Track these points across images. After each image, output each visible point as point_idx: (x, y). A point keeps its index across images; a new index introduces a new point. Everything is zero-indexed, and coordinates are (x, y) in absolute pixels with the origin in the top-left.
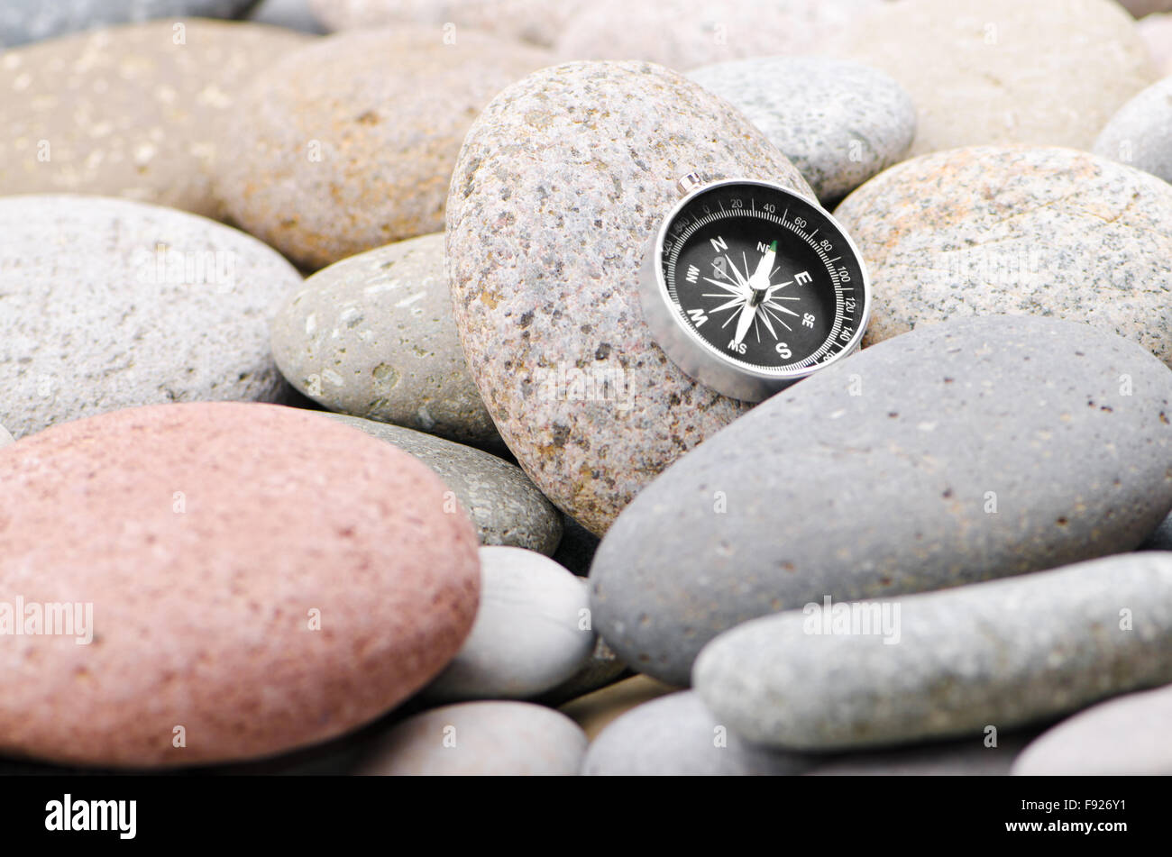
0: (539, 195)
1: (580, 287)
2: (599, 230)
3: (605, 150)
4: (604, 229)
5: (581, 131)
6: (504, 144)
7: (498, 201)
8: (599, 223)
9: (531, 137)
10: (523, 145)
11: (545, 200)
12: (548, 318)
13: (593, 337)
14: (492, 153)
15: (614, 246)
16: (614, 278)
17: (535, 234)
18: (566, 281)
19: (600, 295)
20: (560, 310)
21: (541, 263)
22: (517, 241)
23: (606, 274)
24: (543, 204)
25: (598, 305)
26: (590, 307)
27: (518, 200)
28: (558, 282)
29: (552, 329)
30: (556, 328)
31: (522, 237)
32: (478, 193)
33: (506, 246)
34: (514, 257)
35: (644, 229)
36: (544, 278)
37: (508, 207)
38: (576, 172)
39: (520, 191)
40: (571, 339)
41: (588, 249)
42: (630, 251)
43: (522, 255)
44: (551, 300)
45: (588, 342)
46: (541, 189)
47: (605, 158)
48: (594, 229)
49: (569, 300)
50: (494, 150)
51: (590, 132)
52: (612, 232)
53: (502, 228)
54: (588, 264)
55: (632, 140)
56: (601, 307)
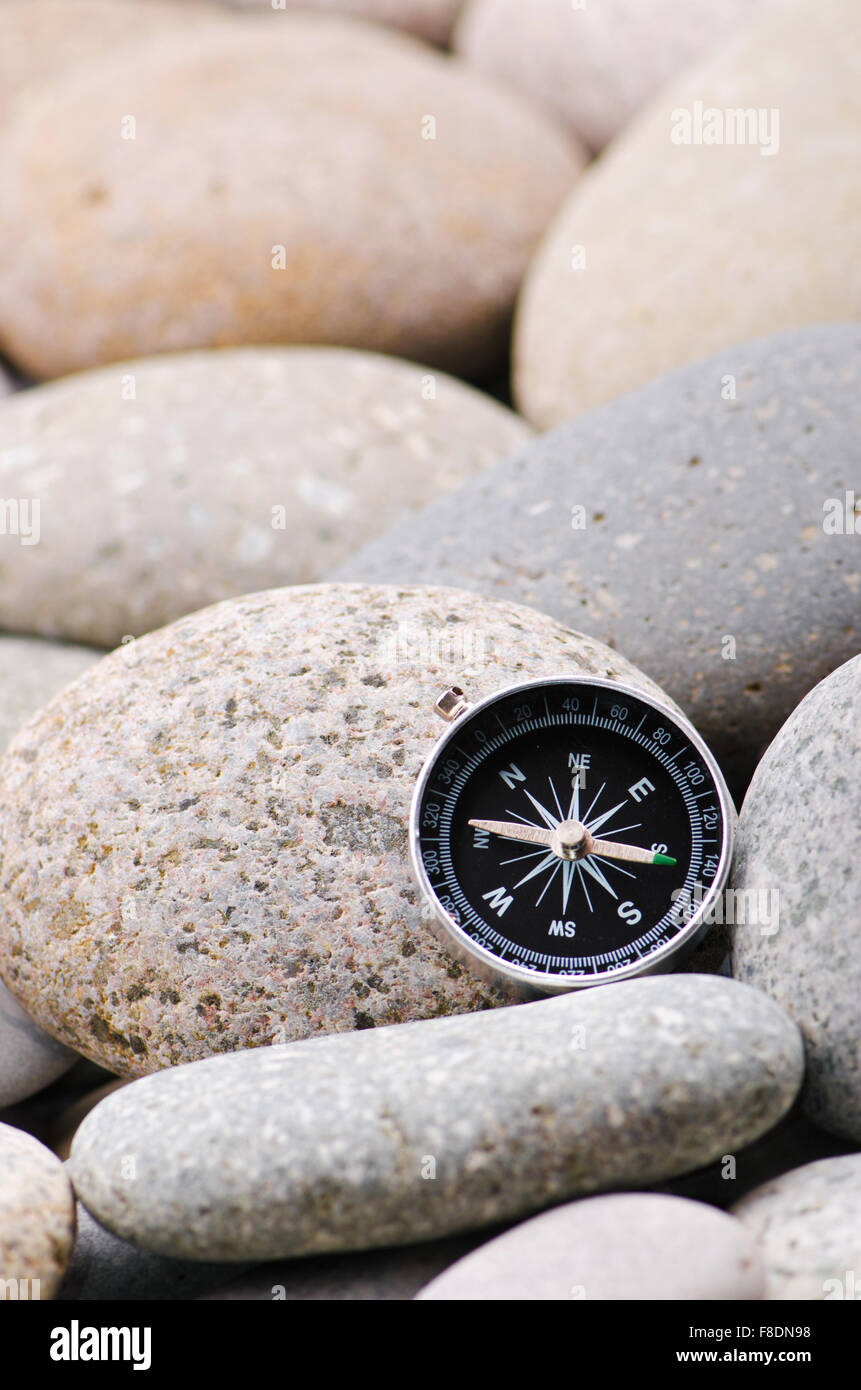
0: (191, 952)
1: (345, 939)
2: (270, 889)
3: (149, 844)
4: (272, 882)
5: (109, 867)
6: (90, 977)
7: (176, 1011)
8: (260, 886)
9: (94, 938)
10: (101, 952)
11: (200, 947)
12: (375, 995)
13: (423, 945)
14: (95, 998)
15: (299, 876)
16: (346, 890)
17: (248, 976)
18: (330, 956)
19: (366, 917)
20: (369, 975)
21: (292, 980)
22: (247, 1002)
23: (337, 899)
24: (205, 952)
25: (380, 923)
26: (379, 936)
27: (187, 982)
28: (328, 967)
29: (392, 995)
30: (393, 989)
31: (245, 995)
32: (149, 1033)
33: (248, 1019)
34: (269, 1014)
35: (285, 829)
36: (316, 983)
37: (192, 998)
38: (172, 894)
39: (174, 976)
40: (416, 975)
41: (295, 911)
42: (314, 857)
43: (271, 1002)
44: (350, 983)
45: (427, 952)
46: (182, 948)
47: (163, 849)
48: (267, 894)
49: (360, 959)
50: (92, 992)
51: (114, 856)
52: (279, 873)
53: (219, 1017)
54: (316, 919)
55: (144, 805)
56: (385, 919)
